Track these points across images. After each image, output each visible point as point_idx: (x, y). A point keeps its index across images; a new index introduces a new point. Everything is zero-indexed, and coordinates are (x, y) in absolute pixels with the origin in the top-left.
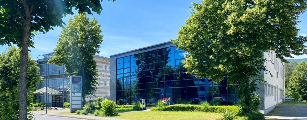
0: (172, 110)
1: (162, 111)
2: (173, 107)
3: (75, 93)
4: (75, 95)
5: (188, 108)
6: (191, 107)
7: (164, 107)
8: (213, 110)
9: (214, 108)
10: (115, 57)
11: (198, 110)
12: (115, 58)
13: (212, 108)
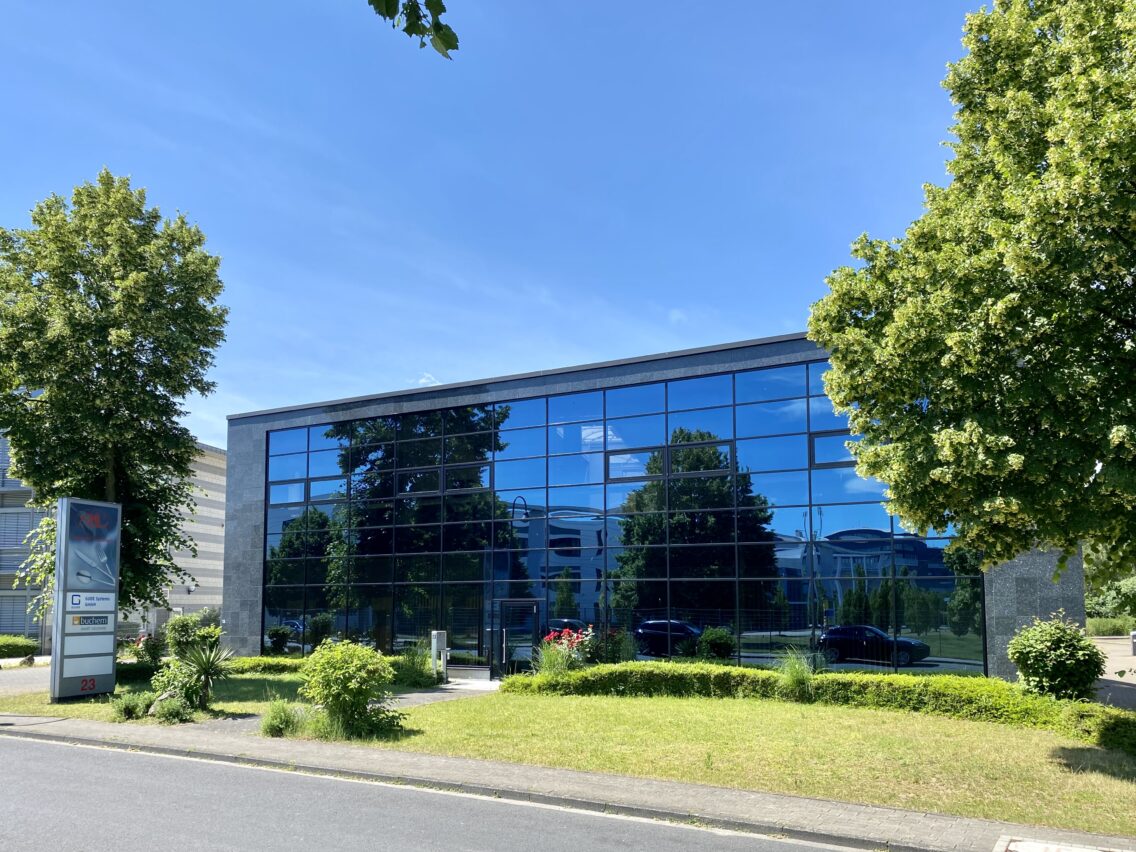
0: (622, 688)
1: (566, 694)
2: (623, 677)
3: (84, 595)
4: (83, 602)
5: (703, 679)
6: (716, 677)
7: (575, 676)
8: (842, 695)
9: (846, 686)
10: (261, 425)
11: (754, 690)
12: (260, 429)
13: (839, 684)
